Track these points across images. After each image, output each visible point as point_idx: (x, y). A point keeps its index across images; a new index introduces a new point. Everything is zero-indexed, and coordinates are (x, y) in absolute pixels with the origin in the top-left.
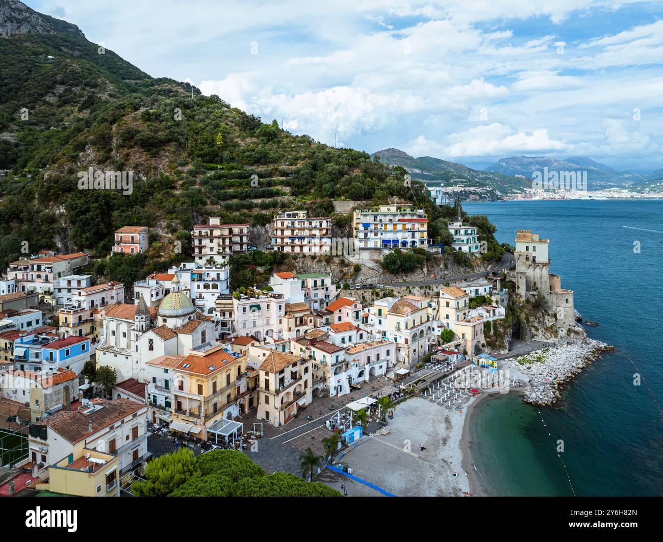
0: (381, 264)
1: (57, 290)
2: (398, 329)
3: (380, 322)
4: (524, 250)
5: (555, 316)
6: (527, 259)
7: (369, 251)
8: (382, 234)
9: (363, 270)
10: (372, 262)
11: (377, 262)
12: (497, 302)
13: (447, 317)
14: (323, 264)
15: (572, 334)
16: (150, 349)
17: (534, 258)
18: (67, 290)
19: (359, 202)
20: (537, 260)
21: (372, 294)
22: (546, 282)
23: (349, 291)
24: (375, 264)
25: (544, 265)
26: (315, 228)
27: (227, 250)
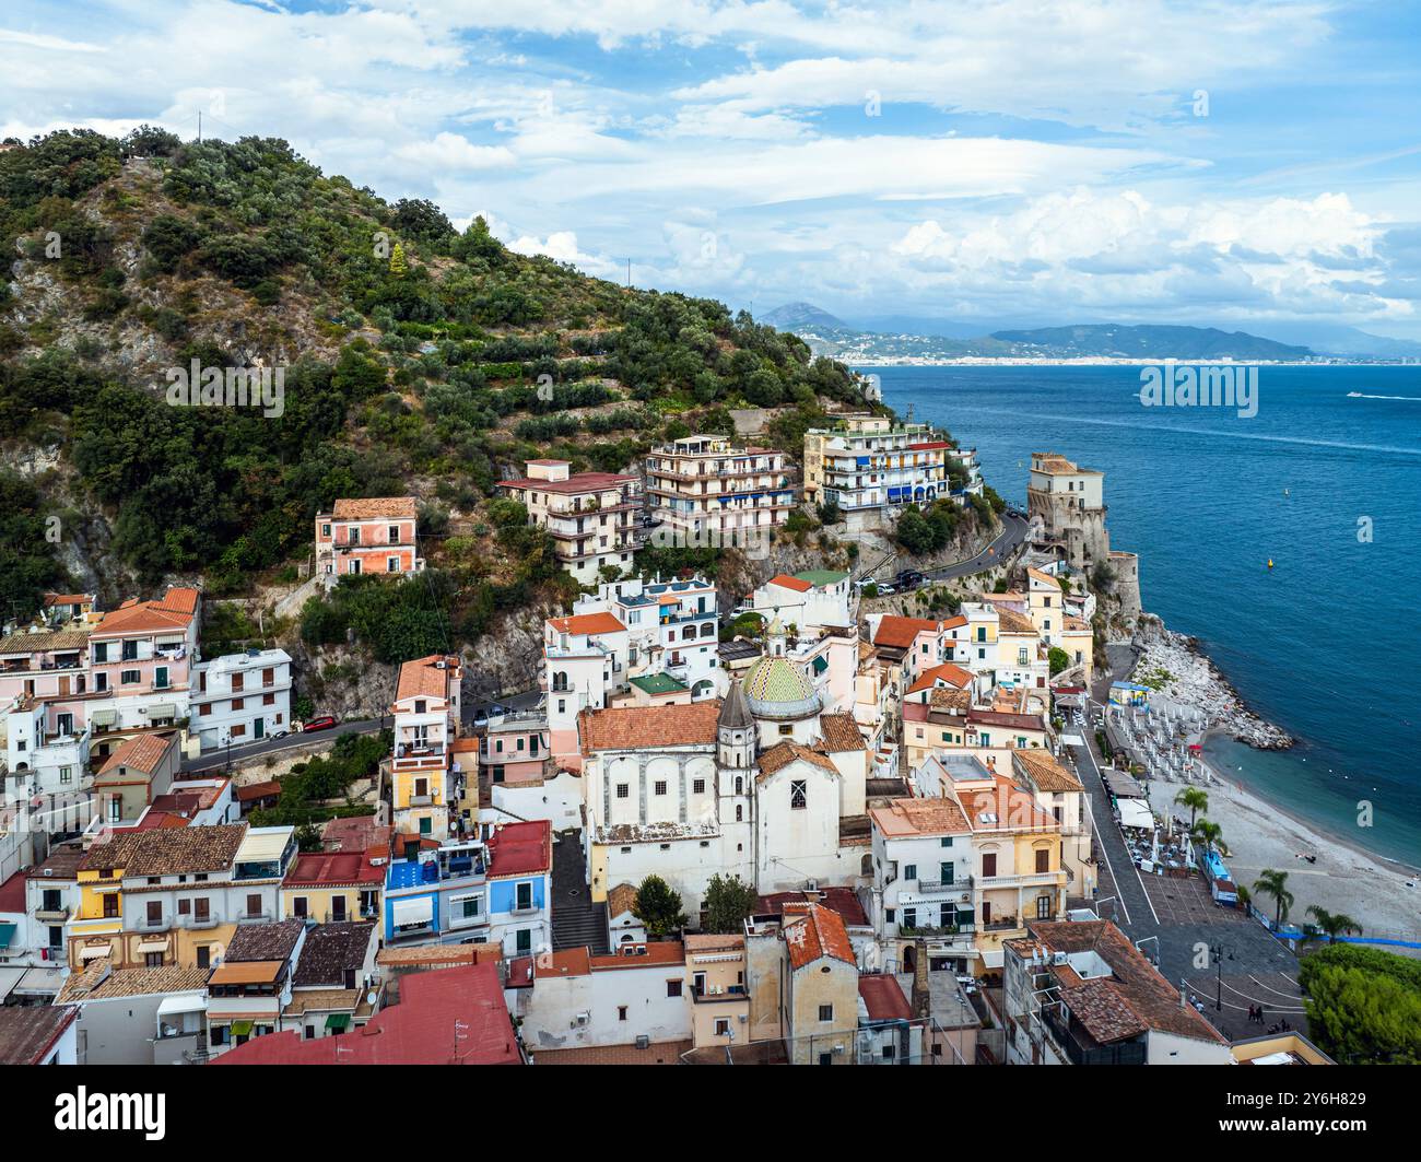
0: (890, 539)
1: (197, 710)
2: (1023, 662)
3: (982, 654)
4: (1066, 489)
5: (1118, 598)
6: (1071, 504)
7: (863, 514)
8: (883, 477)
9: (863, 554)
10: (872, 534)
11: (880, 533)
12: (1080, 587)
13: (1047, 625)
14: (791, 550)
15: (1147, 625)
16: (794, 805)
17: (1082, 501)
18: (229, 705)
19: (774, 411)
20: (1087, 505)
21: (917, 600)
22: (1101, 542)
23: (880, 601)
24: (877, 539)
25: (1098, 512)
26: (763, 472)
27: (630, 538)
